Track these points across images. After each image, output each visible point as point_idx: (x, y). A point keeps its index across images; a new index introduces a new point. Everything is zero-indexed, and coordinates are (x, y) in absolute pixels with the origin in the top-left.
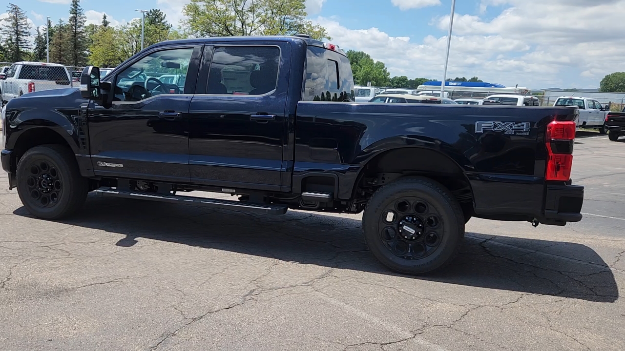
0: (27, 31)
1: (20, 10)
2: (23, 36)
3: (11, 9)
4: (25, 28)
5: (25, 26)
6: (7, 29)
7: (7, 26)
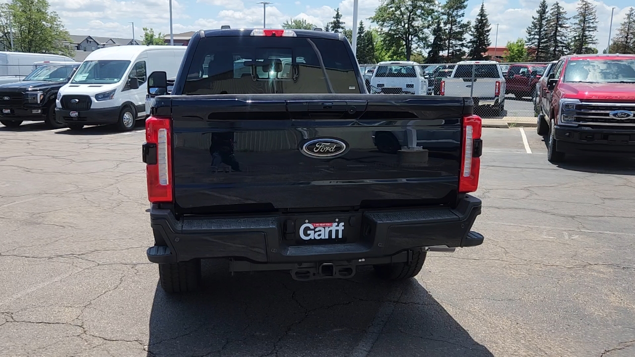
0: (594, 26)
1: (590, 5)
2: (590, 31)
3: (580, 6)
4: (592, 23)
5: (593, 21)
6: (574, 26)
7: (575, 24)
